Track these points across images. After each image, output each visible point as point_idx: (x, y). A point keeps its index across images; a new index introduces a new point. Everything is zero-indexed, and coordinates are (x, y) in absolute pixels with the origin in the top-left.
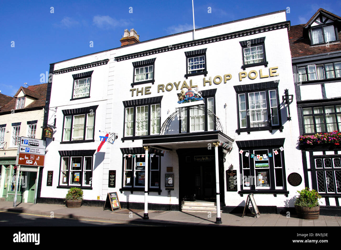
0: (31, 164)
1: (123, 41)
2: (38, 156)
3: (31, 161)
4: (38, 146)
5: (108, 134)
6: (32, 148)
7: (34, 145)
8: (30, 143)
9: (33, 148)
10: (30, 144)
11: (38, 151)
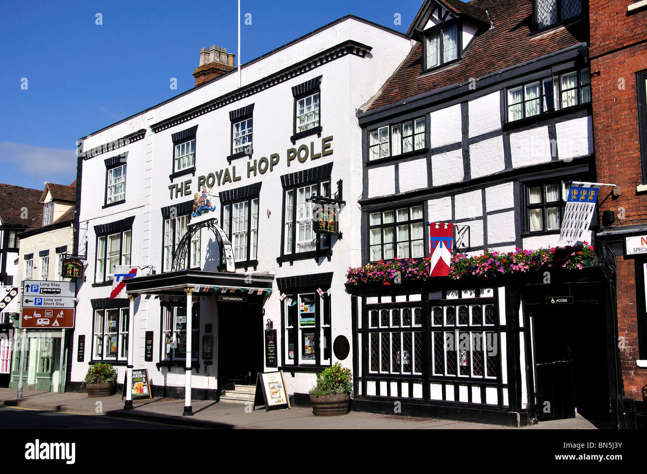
0: (46, 326)
1: (197, 75)
2: (61, 310)
3: (47, 321)
4: (59, 292)
5: (136, 270)
6: (46, 298)
7: (52, 292)
8: (43, 289)
9: (48, 298)
10: (43, 292)
11: (60, 302)
